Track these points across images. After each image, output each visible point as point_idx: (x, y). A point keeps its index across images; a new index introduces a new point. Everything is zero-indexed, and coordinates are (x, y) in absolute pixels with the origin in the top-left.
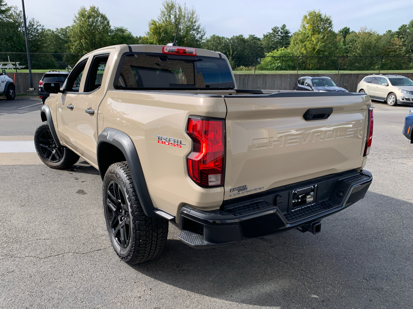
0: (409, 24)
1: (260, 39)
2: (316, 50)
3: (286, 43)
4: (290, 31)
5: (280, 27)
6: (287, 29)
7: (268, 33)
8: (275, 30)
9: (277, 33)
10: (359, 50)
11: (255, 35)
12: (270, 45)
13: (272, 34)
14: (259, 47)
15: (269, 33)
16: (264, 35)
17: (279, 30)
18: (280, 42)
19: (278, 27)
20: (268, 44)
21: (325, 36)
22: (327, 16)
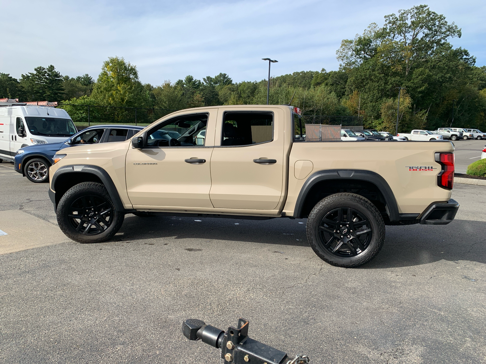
0: (186, 80)
1: (17, 80)
2: (125, 100)
3: (57, 88)
4: (60, 75)
5: (46, 68)
6: (56, 72)
7: (29, 73)
8: (39, 70)
9: (44, 75)
10: (165, 103)
11: (9, 75)
12: (34, 89)
13: (36, 75)
14: (20, 91)
15: (31, 74)
16: (23, 76)
17: (46, 72)
18: (49, 87)
19: (44, 68)
20: (32, 89)
21: (133, 86)
22: (131, 65)
